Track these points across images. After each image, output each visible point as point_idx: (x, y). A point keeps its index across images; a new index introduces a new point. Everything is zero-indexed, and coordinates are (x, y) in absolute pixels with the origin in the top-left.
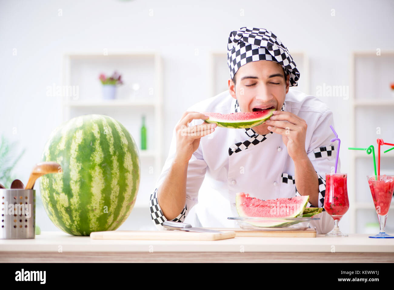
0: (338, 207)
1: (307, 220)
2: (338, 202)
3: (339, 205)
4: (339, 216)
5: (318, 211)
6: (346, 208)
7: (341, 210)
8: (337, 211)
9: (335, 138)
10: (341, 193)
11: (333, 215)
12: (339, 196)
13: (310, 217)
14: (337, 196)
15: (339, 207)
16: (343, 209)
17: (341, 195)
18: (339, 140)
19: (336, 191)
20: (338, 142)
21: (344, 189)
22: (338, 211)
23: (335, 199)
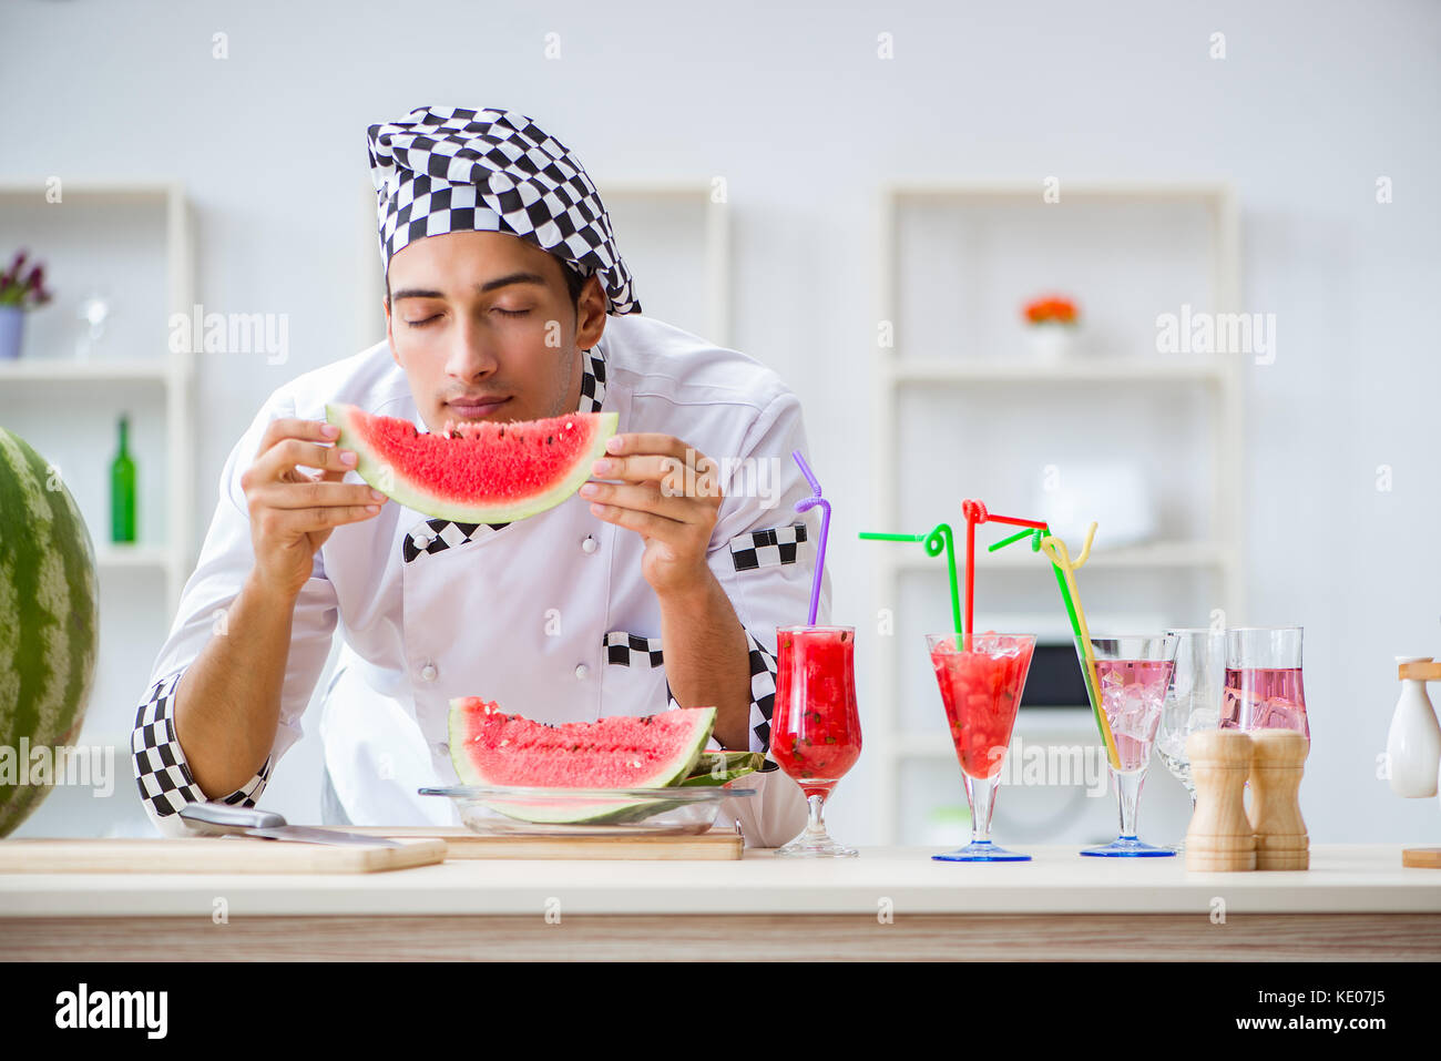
0: (820, 750)
1: (707, 795)
2: (822, 732)
3: (825, 743)
4: (825, 781)
5: (750, 763)
6: (850, 752)
7: (832, 760)
8: (818, 763)
9: (811, 497)
10: (833, 699)
11: (804, 777)
12: (823, 710)
13: (721, 787)
14: (819, 708)
15: (826, 748)
16: (839, 755)
17: (831, 703)
18: (826, 504)
19: (815, 690)
20: (819, 511)
21: (843, 682)
22: (822, 764)
23: (812, 719)
